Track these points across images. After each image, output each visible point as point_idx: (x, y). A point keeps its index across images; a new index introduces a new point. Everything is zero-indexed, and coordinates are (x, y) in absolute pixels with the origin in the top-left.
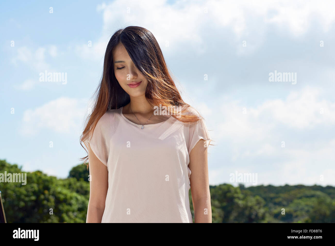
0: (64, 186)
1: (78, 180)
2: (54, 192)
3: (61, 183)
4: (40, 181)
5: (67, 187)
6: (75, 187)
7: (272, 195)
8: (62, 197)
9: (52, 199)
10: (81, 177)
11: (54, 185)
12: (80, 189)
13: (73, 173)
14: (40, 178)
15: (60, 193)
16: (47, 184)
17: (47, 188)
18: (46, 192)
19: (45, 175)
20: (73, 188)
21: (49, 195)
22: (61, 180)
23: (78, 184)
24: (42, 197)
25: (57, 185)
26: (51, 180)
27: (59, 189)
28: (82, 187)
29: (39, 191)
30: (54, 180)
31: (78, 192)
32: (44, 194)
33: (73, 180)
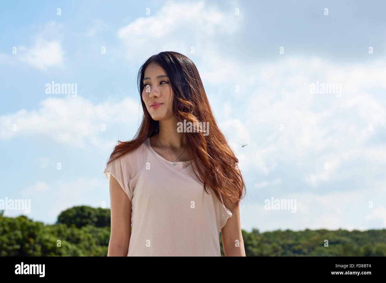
0: (52, 233)
1: (69, 226)
2: (40, 240)
3: (48, 229)
4: (25, 228)
5: (56, 234)
6: (65, 234)
7: (290, 242)
8: (50, 245)
9: (39, 248)
10: (71, 223)
11: (41, 232)
12: (70, 236)
13: (62, 218)
14: (24, 224)
15: (47, 241)
16: (32, 231)
17: (33, 236)
18: (32, 240)
19: (31, 221)
20: (63, 236)
21: (35, 243)
22: (48, 226)
23: (69, 231)
24: (27, 245)
25: (44, 233)
26: (38, 226)
27: (47, 237)
28: (73, 235)
29: (24, 239)
30: (40, 226)
31: (68, 240)
32: (29, 242)
33: (62, 226)
